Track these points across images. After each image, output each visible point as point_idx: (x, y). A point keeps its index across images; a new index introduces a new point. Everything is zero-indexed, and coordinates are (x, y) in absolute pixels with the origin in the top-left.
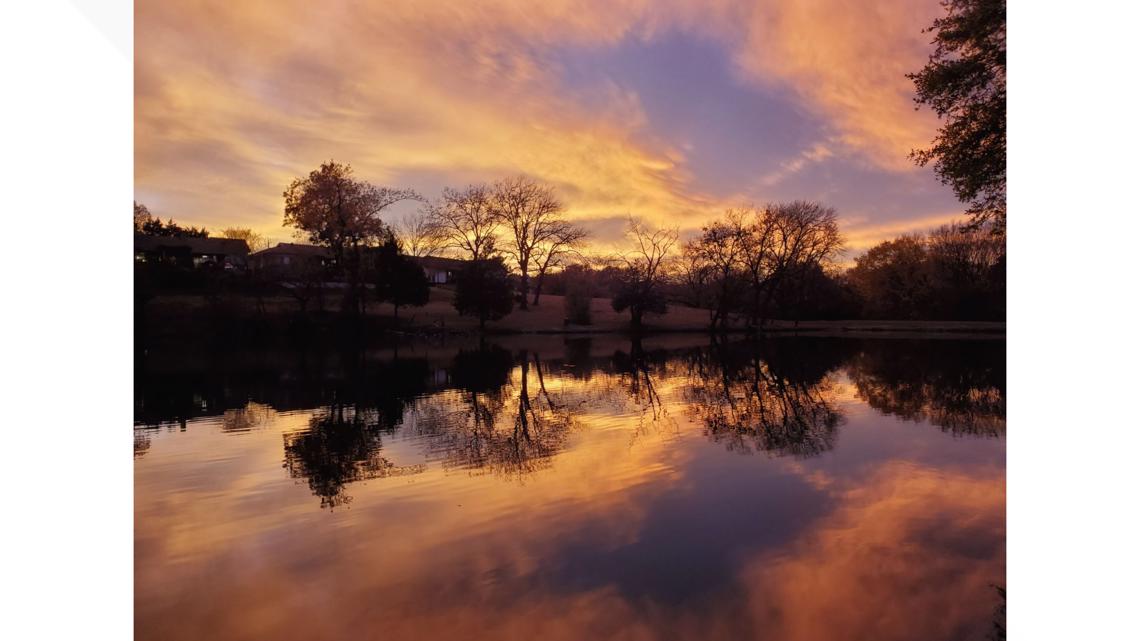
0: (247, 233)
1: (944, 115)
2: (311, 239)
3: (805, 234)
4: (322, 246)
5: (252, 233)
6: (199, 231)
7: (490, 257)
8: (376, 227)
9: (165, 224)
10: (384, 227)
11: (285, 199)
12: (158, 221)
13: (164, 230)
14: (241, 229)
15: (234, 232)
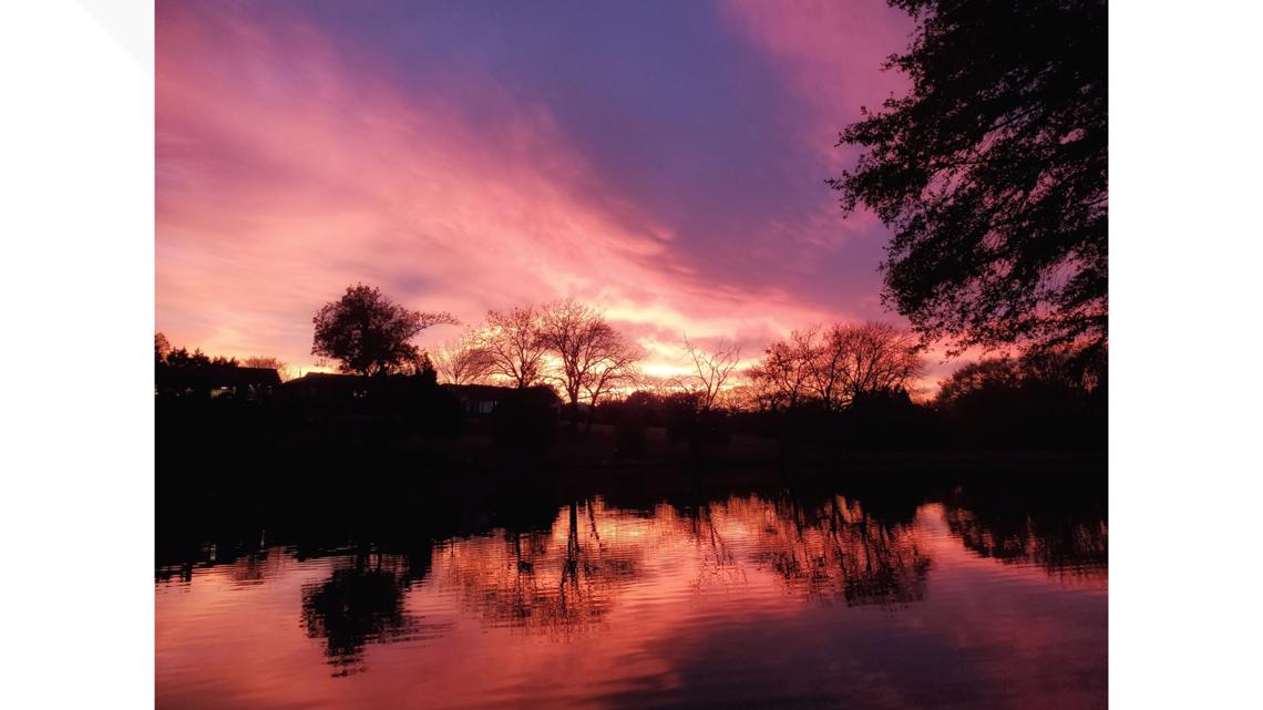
0: (273, 362)
1: (892, 225)
2: (341, 368)
3: (880, 356)
4: (352, 375)
5: (277, 361)
6: (229, 360)
7: (532, 384)
8: (410, 354)
9: (191, 353)
10: (419, 353)
11: (315, 325)
12: (184, 350)
13: (189, 359)
14: (265, 358)
15: (258, 361)
